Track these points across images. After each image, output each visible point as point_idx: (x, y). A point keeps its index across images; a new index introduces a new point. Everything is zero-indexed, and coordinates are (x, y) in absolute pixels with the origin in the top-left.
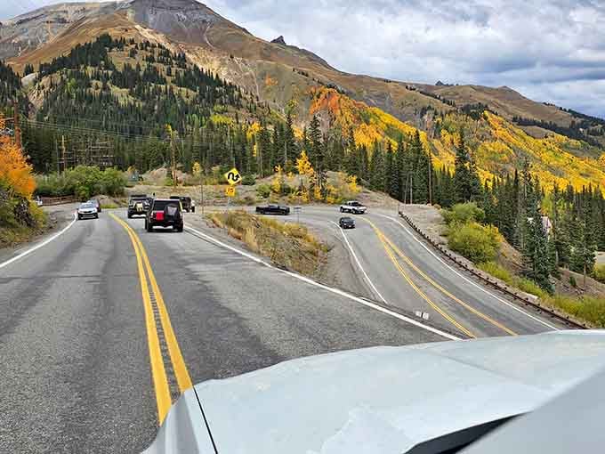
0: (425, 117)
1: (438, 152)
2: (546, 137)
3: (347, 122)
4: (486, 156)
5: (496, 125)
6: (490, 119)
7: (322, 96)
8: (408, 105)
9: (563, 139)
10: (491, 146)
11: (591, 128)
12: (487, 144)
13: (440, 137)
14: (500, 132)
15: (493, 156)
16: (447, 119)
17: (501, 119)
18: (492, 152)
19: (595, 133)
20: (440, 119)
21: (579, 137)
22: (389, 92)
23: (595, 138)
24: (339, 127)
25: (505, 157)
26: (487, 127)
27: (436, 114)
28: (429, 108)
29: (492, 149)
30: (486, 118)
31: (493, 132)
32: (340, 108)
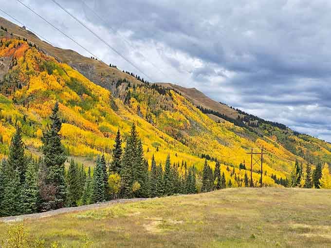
0: (120, 87)
1: (118, 108)
2: (219, 122)
3: (28, 69)
4: (165, 121)
5: (179, 101)
6: (174, 95)
7: (11, 46)
8: (107, 76)
9: (231, 125)
10: (170, 114)
11: (251, 122)
12: (168, 113)
13: (129, 103)
14: (181, 107)
15: (171, 122)
16: (138, 90)
17: (183, 98)
18: (170, 119)
19: (253, 125)
20: (131, 90)
21: (242, 125)
22: (93, 65)
23: (253, 129)
24: (18, 72)
25: (182, 124)
26: (170, 101)
27: (129, 86)
28: (125, 81)
29: (171, 117)
30: (170, 95)
31: (175, 105)
32: (24, 56)
